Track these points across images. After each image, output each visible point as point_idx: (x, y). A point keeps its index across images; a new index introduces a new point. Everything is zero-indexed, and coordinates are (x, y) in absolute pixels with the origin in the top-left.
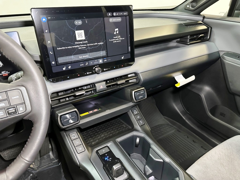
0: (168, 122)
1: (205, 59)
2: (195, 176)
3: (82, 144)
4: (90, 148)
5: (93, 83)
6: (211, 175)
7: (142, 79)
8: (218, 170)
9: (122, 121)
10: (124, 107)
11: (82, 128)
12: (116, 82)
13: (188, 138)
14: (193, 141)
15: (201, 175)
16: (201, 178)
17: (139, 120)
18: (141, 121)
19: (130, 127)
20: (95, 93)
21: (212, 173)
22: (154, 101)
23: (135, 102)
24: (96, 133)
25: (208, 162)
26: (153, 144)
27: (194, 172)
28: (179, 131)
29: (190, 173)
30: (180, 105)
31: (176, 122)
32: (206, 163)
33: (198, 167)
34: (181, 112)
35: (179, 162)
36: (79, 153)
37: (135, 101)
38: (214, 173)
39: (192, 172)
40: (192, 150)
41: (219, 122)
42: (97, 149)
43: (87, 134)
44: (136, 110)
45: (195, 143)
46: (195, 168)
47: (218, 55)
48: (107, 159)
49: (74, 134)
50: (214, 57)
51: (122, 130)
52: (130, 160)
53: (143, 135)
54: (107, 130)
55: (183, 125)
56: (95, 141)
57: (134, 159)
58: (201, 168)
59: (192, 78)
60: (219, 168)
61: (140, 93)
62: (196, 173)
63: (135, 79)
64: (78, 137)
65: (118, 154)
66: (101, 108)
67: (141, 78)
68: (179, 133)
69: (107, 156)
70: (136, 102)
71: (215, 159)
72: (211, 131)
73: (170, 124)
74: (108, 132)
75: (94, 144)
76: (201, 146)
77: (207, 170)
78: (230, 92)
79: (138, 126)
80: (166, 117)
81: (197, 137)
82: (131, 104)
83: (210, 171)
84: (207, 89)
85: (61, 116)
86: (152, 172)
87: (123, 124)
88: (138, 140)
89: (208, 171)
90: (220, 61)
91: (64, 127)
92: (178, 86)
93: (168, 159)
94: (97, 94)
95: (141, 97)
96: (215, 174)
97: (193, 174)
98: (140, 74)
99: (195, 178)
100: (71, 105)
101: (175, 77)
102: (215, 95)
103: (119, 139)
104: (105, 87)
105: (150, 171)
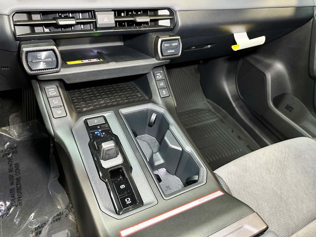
0: (211, 107)
1: (288, 13)
2: (226, 180)
3: (64, 106)
4: (75, 115)
5: (93, 11)
6: (249, 182)
7: (179, 23)
8: (260, 177)
9: (138, 88)
10: (141, 64)
11: (68, 82)
12: (134, 17)
13: (233, 131)
14: (239, 137)
15: (235, 179)
16: (233, 183)
17: (163, 88)
18: (164, 91)
19: (147, 98)
20: (94, 30)
21: (251, 180)
22: (199, 75)
23: (160, 59)
24: (93, 97)
25: (249, 164)
26: (173, 125)
27: (226, 174)
28: (222, 121)
29: (220, 174)
30: (234, 87)
31: (221, 109)
32: (246, 165)
33: (234, 168)
34: (232, 96)
35: (209, 161)
36: (55, 117)
37: (161, 57)
38: (253, 179)
39: (223, 173)
40: (233, 148)
41: (281, 116)
42: (87, 117)
43: (80, 96)
44: (161, 73)
45: (240, 139)
46: (230, 168)
47: (310, 12)
48: (97, 134)
49: (53, 89)
50: (304, 14)
51: (134, 99)
52: (132, 140)
53: (162, 110)
54: (111, 96)
55: (230, 114)
56: (88, 107)
57: (139, 140)
58: (237, 170)
59: (260, 40)
60: (262, 174)
61: (171, 45)
62: (228, 175)
63: (169, 20)
64: (58, 94)
65: (116, 128)
66: (103, 58)
67: (178, 21)
68: (222, 123)
69: (99, 129)
70: (163, 59)
71: (260, 162)
72: (267, 127)
73: (213, 111)
74: (112, 98)
75: (85, 111)
76: (247, 145)
77: (245, 175)
78: (311, 75)
79: (158, 96)
80: (209, 100)
81: (246, 132)
82: (153, 61)
83: (249, 176)
84: (279, 67)
85: (27, 52)
86: (164, 163)
87: (138, 92)
88: (154, 117)
89: (247, 175)
90: (311, 24)
91: (32, 72)
92: (235, 48)
93: (189, 148)
94: (98, 31)
95: (171, 51)
96: (255, 181)
97: (223, 175)
98: (177, 12)
99: (225, 181)
100: (52, 40)
101: (234, 34)
102: (287, 77)
103: (125, 111)
104: (113, 22)
105: (162, 161)
